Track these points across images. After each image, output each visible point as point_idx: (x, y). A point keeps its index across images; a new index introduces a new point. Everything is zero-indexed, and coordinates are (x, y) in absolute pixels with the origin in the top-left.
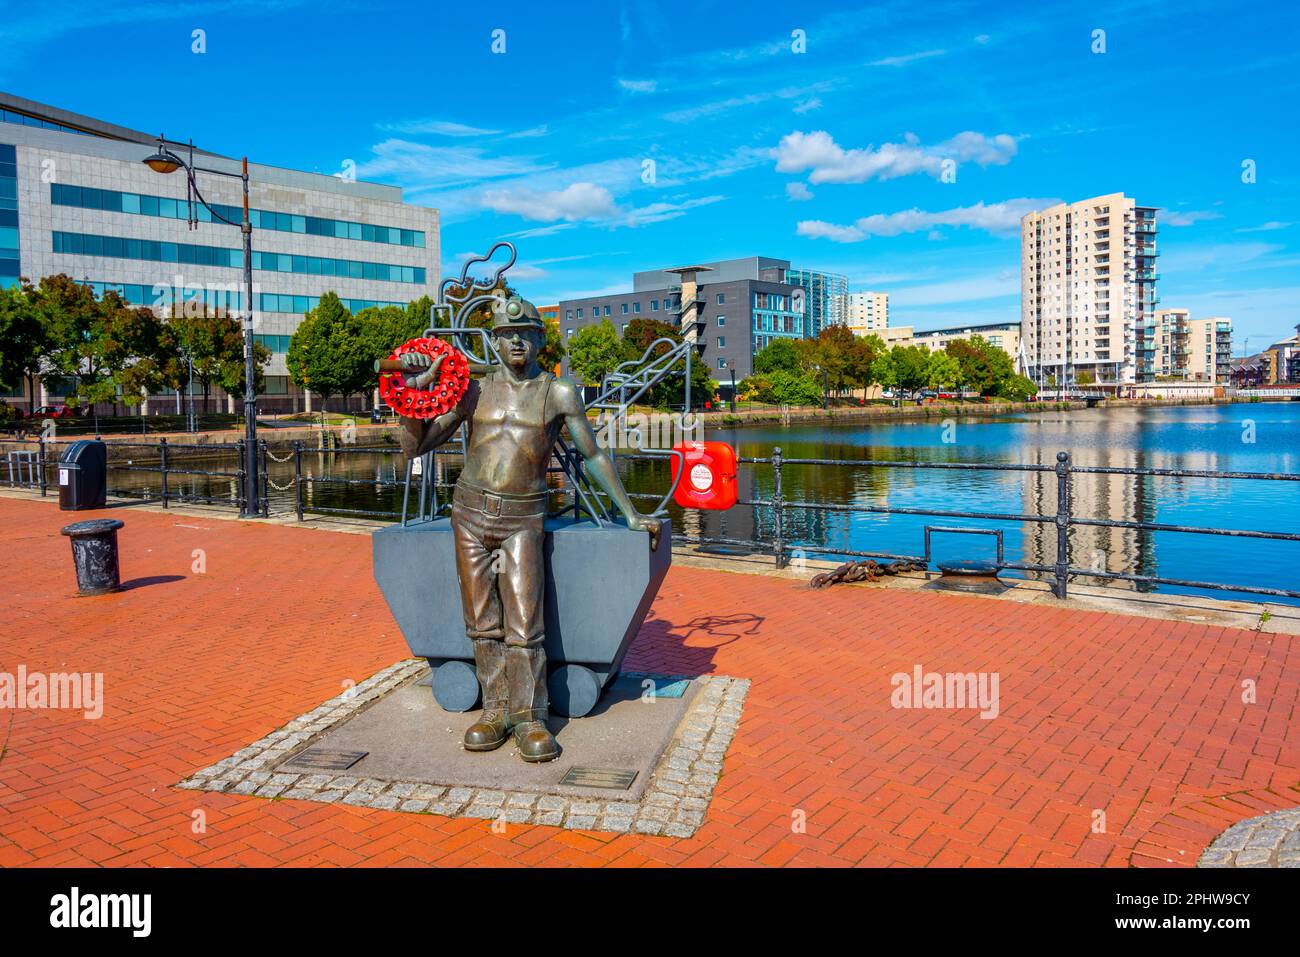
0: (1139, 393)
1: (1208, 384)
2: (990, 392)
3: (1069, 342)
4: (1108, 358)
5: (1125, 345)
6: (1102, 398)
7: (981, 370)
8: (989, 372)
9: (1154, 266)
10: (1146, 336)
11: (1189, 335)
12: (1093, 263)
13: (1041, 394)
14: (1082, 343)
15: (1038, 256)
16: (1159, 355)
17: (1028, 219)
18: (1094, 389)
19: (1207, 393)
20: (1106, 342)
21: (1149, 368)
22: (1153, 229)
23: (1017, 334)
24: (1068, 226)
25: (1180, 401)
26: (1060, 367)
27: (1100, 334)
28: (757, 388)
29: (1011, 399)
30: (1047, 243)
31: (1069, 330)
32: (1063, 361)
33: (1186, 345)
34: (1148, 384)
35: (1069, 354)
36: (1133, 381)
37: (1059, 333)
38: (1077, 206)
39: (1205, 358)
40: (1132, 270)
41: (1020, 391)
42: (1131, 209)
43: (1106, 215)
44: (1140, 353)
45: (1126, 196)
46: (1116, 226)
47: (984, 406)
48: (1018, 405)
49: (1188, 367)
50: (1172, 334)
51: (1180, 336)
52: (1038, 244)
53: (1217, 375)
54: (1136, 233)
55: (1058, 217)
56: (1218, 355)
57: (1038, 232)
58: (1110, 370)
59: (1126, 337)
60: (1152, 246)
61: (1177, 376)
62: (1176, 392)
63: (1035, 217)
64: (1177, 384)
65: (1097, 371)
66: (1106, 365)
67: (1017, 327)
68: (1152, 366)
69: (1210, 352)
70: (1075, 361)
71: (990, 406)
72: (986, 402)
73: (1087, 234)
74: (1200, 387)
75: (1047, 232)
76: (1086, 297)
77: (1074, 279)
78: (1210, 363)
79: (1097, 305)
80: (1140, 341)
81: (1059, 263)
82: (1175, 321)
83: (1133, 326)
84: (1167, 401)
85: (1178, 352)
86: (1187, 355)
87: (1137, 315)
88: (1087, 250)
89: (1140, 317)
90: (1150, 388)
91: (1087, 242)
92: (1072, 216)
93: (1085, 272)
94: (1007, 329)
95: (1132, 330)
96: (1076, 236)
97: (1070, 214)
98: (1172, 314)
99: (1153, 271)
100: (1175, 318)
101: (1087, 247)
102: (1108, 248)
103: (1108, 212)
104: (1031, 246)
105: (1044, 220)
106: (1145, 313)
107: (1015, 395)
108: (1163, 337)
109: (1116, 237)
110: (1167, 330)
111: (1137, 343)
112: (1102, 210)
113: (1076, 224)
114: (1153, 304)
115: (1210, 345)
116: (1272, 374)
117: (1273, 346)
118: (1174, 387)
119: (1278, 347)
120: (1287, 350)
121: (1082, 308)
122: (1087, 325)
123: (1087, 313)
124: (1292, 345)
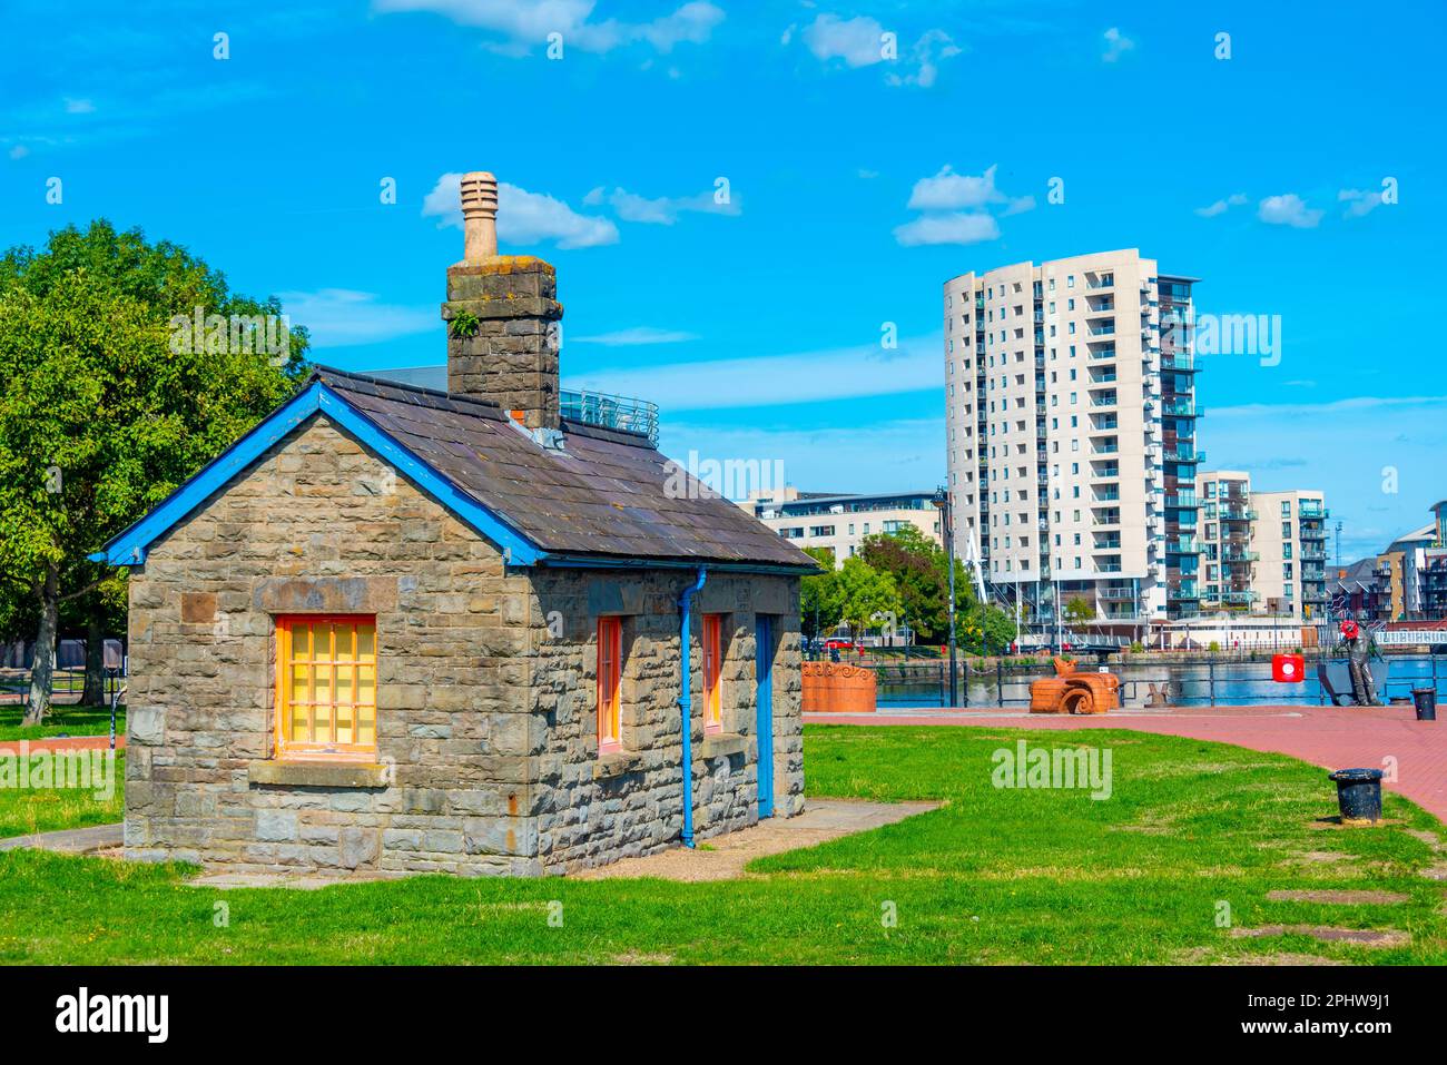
0: (1176, 638)
1: (1291, 622)
3: (1044, 536)
4: (1120, 570)
5: (1149, 543)
7: (929, 594)
9: (1192, 391)
10: (1182, 527)
11: (1252, 524)
12: (1086, 382)
14: (1068, 539)
15: (979, 362)
16: (1203, 561)
17: (958, 286)
18: (1094, 630)
19: (1291, 638)
20: (1113, 538)
21: (1189, 590)
23: (940, 516)
24: (1038, 306)
25: (1248, 653)
26: (1026, 586)
27: (1103, 522)
30: (998, 337)
31: (1043, 514)
32: (1034, 575)
33: (1247, 543)
34: (1190, 621)
35: (1044, 559)
36: (1163, 615)
37: (1024, 517)
38: (1052, 269)
39: (1281, 570)
40: (1156, 397)
41: (987, 634)
42: (1151, 280)
43: (1107, 290)
44: (1173, 560)
45: (1142, 255)
46: (1127, 312)
47: (942, 662)
49: (1252, 587)
50: (1223, 521)
51: (1236, 525)
52: (980, 338)
53: (1304, 603)
55: (1018, 287)
56: (1304, 562)
57: (980, 313)
58: (1123, 594)
59: (1150, 529)
61: (1238, 606)
63: (973, 282)
64: (1240, 621)
65: (1098, 595)
66: (1113, 583)
67: (937, 504)
68: (1194, 586)
69: (1290, 557)
70: (1057, 575)
73: (1072, 324)
74: (1277, 627)
75: (997, 314)
76: (1074, 447)
77: (1051, 412)
78: (1291, 578)
79: (1095, 464)
80: (1173, 536)
81: (1021, 379)
82: (1226, 496)
83: (1160, 507)
84: (1227, 654)
85: (1233, 557)
86: (1249, 562)
87: (1165, 485)
88: (1074, 355)
89: (1171, 490)
90: (1194, 628)
91: (1073, 340)
92: (1045, 287)
93: (1072, 398)
94: (919, 507)
95: (1158, 514)
96: (1053, 327)
97: (1040, 283)
98: (1221, 481)
99: (1190, 399)
100: (1226, 490)
101: (1073, 348)
102: (1112, 354)
103: (1111, 284)
104: (967, 340)
105: (990, 290)
106: (1181, 481)
107: (979, 644)
108: (1207, 526)
109: (1127, 334)
110: (1215, 514)
111: (1168, 541)
112: (1100, 279)
113: (1053, 304)
114: (1193, 464)
115: (1289, 544)
116: (1397, 600)
117: (1396, 546)
118: (1235, 627)
119: (1403, 548)
120: (1420, 553)
121: (1067, 469)
122: (1077, 504)
123: (1076, 480)
124: (1427, 544)
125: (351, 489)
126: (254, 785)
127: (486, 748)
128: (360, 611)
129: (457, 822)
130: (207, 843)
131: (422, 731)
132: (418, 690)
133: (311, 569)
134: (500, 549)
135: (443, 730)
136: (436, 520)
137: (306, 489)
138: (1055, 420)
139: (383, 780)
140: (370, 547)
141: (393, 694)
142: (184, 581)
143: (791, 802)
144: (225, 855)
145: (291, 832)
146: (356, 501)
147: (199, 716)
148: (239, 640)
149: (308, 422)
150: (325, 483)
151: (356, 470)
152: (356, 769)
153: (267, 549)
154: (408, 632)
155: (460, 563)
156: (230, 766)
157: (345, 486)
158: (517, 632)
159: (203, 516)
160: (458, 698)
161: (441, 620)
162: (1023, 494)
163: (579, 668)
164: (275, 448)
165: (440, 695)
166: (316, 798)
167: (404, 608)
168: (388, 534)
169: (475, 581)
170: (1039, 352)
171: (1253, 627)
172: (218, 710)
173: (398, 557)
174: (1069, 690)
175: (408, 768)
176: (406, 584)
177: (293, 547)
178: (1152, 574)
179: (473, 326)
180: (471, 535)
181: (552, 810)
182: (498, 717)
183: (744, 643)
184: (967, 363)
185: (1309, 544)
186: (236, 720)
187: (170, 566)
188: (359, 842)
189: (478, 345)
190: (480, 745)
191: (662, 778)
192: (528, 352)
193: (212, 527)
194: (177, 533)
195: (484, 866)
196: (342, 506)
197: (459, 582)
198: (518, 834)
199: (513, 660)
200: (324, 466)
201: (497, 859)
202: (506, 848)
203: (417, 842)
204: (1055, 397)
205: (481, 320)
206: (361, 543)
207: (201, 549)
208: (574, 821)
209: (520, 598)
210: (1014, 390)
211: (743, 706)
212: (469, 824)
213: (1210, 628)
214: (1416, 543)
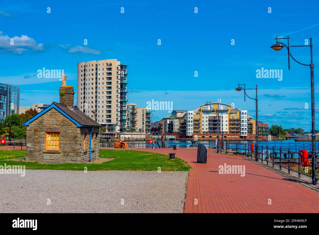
0: (121, 136)
1: (143, 133)
4: (111, 122)
5: (117, 117)
6: (110, 138)
9: (126, 87)
10: (123, 114)
11: (136, 114)
12: (105, 85)
14: (101, 116)
15: (84, 80)
16: (127, 121)
17: (80, 64)
18: (105, 134)
19: (143, 137)
20: (110, 116)
24: (96, 69)
25: (135, 139)
27: (108, 113)
30: (88, 75)
31: (96, 111)
33: (135, 118)
36: (119, 132)
38: (99, 62)
39: (142, 123)
40: (119, 88)
42: (119, 65)
44: (121, 121)
45: (117, 60)
46: (114, 71)
49: (136, 127)
50: (131, 113)
51: (133, 114)
52: (85, 75)
53: (146, 130)
54: (120, 74)
55: (92, 65)
56: (146, 122)
57: (85, 70)
58: (111, 127)
59: (117, 114)
60: (125, 80)
61: (133, 130)
62: (133, 136)
63: (83, 64)
64: (134, 133)
65: (106, 127)
66: (110, 125)
68: (125, 126)
69: (144, 121)
73: (103, 73)
74: (141, 134)
75: (88, 71)
76: (103, 98)
77: (98, 91)
78: (144, 125)
79: (107, 101)
80: (121, 116)
81: (92, 84)
82: (132, 108)
83: (119, 110)
84: (131, 139)
85: (132, 120)
86: (136, 121)
88: (103, 79)
89: (121, 107)
90: (125, 134)
91: (103, 76)
92: (98, 66)
93: (102, 88)
95: (119, 112)
96: (99, 74)
97: (97, 65)
98: (131, 105)
99: (126, 89)
100: (132, 107)
101: (103, 78)
102: (111, 80)
103: (111, 66)
104: (82, 75)
105: (87, 66)
106: (123, 105)
108: (128, 114)
109: (114, 76)
110: (129, 112)
111: (120, 117)
112: (109, 64)
113: (99, 69)
114: (126, 102)
115: (144, 118)
116: (163, 129)
117: (164, 119)
118: (133, 134)
119: (165, 119)
120: (168, 120)
121: (101, 102)
122: (103, 109)
123: (103, 104)
124: (170, 119)
125: (57, 117)
126: (43, 153)
127: (74, 148)
128: (58, 132)
129: (70, 157)
130: (37, 160)
131: (66, 146)
132: (65, 141)
133: (52, 126)
134: (76, 125)
135: (68, 146)
136: (68, 121)
137: (51, 117)
138: (99, 92)
139: (60, 152)
140: (60, 124)
141: (62, 142)
142: (34, 127)
143: (98, 158)
144: (39, 161)
145: (48, 158)
146: (58, 118)
147: (36, 144)
148: (42, 135)
149: (52, 109)
150: (54, 116)
151: (58, 115)
152: (57, 151)
153: (46, 124)
154: (64, 134)
155: (71, 126)
156: (40, 151)
157: (56, 116)
158: (78, 135)
159: (37, 119)
160: (70, 142)
161: (69, 133)
162: (92, 107)
163: (83, 139)
164: (47, 112)
165: (68, 142)
166: (52, 154)
167: (64, 131)
168: (62, 122)
169: (73, 129)
170: (96, 78)
171: (136, 134)
172: (39, 143)
173: (63, 125)
174: (121, 144)
175: (64, 151)
176: (64, 129)
177: (49, 124)
178: (117, 123)
179: (63, 95)
180: (73, 123)
181: (80, 156)
182: (76, 145)
183: (94, 136)
184: (82, 80)
185: (147, 118)
186: (41, 145)
187: (32, 126)
188: (57, 160)
189: (64, 97)
190: (73, 148)
191: (88, 153)
192: (71, 98)
193: (38, 121)
194: (34, 122)
195: (73, 162)
196: (56, 119)
197: (71, 129)
198: (78, 159)
199: (77, 138)
200: (53, 114)
201: (75, 161)
202: (76, 160)
203: (65, 159)
204: (99, 88)
205: (65, 94)
206: (58, 123)
207: (37, 123)
208: (82, 158)
209: (79, 131)
210: (91, 86)
211: (95, 144)
212: (71, 157)
213: (128, 134)
214: (167, 118)
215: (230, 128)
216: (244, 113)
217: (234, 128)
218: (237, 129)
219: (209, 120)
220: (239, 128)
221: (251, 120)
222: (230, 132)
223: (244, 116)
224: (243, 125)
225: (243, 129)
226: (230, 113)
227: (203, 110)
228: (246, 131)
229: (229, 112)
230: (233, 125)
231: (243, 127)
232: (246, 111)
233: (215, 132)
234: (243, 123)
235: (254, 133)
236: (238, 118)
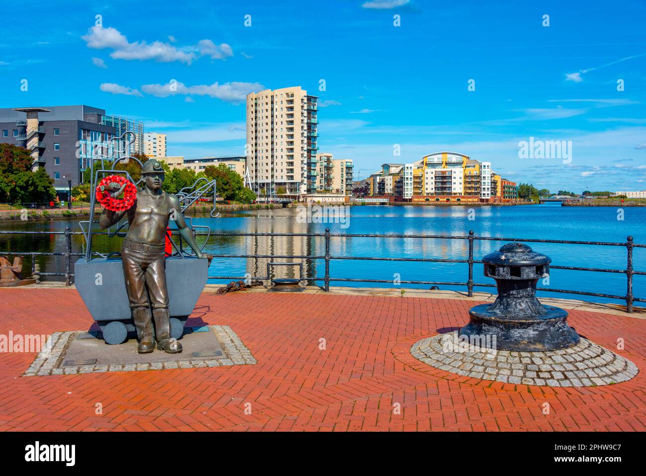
0: (309, 199)
1: (342, 195)
2: (230, 198)
3: (272, 169)
4: (293, 179)
5: (302, 172)
6: (290, 202)
7: (225, 184)
8: (230, 185)
9: (316, 129)
10: (312, 168)
11: (333, 168)
12: (285, 125)
13: (258, 199)
14: (279, 171)
15: (256, 119)
16: (318, 178)
17: (250, 96)
18: (286, 197)
19: (342, 200)
20: (292, 170)
21: (314, 186)
22: (315, 109)
23: (244, 164)
24: (272, 103)
25: (329, 204)
26: (268, 184)
27: (289, 166)
28: (85, 193)
29: (242, 202)
30: (261, 111)
31: (272, 163)
32: (269, 181)
33: (331, 173)
34: (313, 195)
35: (272, 176)
36: (306, 193)
37: (267, 164)
38: (277, 92)
39: (340, 181)
40: (305, 130)
41: (247, 197)
42: (305, 96)
43: (292, 98)
44: (309, 177)
45: (302, 89)
46: (297, 105)
47: (228, 206)
48: (246, 205)
49: (332, 186)
50: (325, 167)
51: (328, 168)
52: (256, 112)
53: (346, 190)
54: (307, 110)
55: (267, 97)
56: (347, 179)
57: (256, 104)
58: (294, 187)
59: (302, 168)
60: (315, 118)
61: (327, 191)
62: (327, 199)
63: (254, 96)
64: (327, 195)
65: (287, 187)
66: (292, 183)
67: (244, 160)
68: (315, 185)
69: (343, 178)
70: (276, 181)
71: (231, 206)
72: (228, 204)
73: (282, 108)
74: (338, 197)
75: (261, 105)
76: (281, 144)
77: (275, 134)
78: (343, 183)
79: (287, 149)
80: (309, 170)
81: (267, 124)
82: (326, 160)
83: (305, 162)
84: (323, 204)
85: (327, 177)
86: (332, 179)
87: (308, 156)
88: (282, 117)
89: (309, 157)
90: (314, 197)
91: (282, 113)
93: (281, 130)
94: (238, 161)
95: (305, 164)
96: (276, 109)
97: (273, 96)
98: (325, 156)
99: (315, 132)
101: (282, 115)
102: (293, 117)
104: (252, 112)
105: (259, 98)
106: (312, 155)
107: (244, 200)
108: (320, 169)
109: (297, 112)
110: (322, 165)
111: (308, 172)
112: (290, 95)
113: (276, 102)
114: (316, 150)
115: (343, 174)
116: (372, 190)
117: (372, 176)
118: (326, 197)
119: (374, 176)
120: (378, 178)
121: (279, 150)
122: (282, 160)
123: (282, 154)
124: (380, 175)
138: (276, 136)
162: (267, 157)
170: (272, 116)
171: (331, 197)
178: (302, 181)
184: (252, 119)
185: (349, 174)
204: (276, 129)
210: (265, 127)
213: (319, 197)
214: (377, 175)
215: (465, 188)
216: (486, 166)
217: (472, 187)
218: (476, 188)
219: (435, 177)
220: (479, 187)
221: (495, 176)
222: (466, 193)
223: (486, 170)
224: (484, 183)
225: (484, 189)
226: (466, 167)
227: (427, 163)
228: (489, 192)
229: (464, 165)
230: (469, 183)
231: (484, 187)
232: (489, 163)
233: (443, 193)
234: (484, 181)
235: (499, 194)
236: (478, 173)
